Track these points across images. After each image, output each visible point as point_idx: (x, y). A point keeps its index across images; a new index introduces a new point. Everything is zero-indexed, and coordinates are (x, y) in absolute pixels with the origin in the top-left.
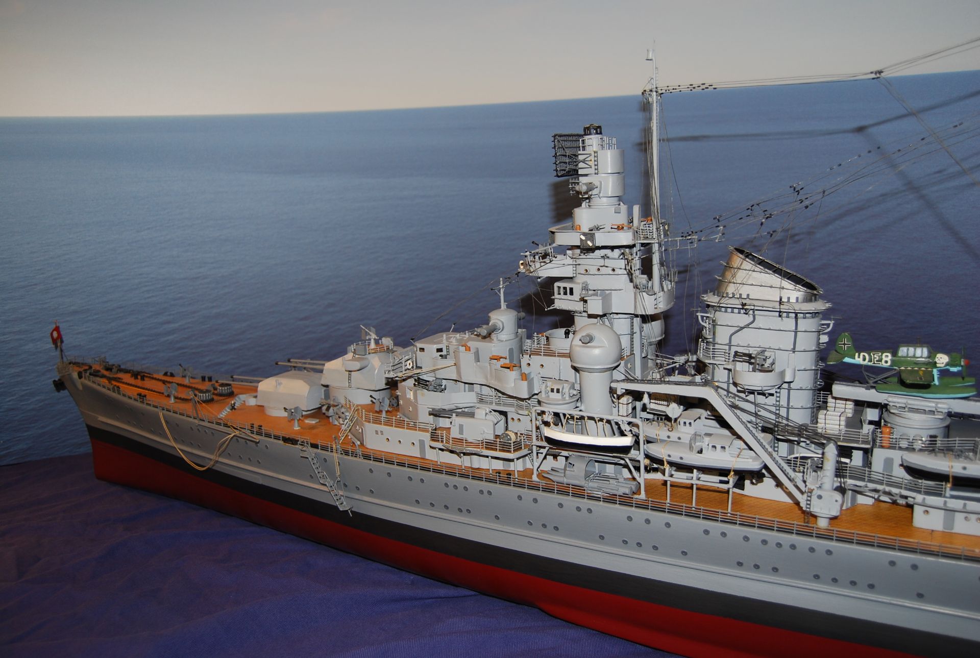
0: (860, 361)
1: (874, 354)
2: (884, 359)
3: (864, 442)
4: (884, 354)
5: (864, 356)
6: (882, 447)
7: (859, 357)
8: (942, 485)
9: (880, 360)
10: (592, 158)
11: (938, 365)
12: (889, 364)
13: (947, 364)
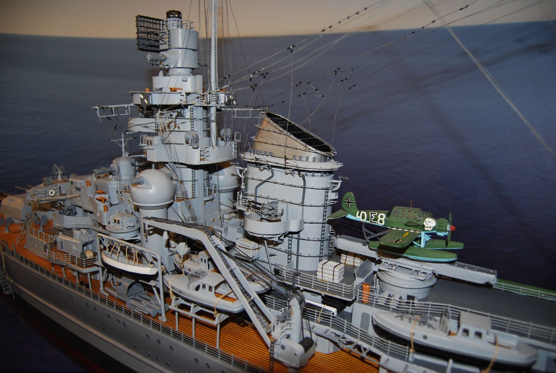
0: (360, 218)
1: (372, 214)
2: (379, 219)
3: (346, 296)
4: (380, 215)
5: (363, 214)
6: (362, 302)
7: (359, 215)
8: (406, 349)
9: (376, 219)
10: (166, 36)
11: (426, 229)
12: (383, 223)
13: (434, 228)
